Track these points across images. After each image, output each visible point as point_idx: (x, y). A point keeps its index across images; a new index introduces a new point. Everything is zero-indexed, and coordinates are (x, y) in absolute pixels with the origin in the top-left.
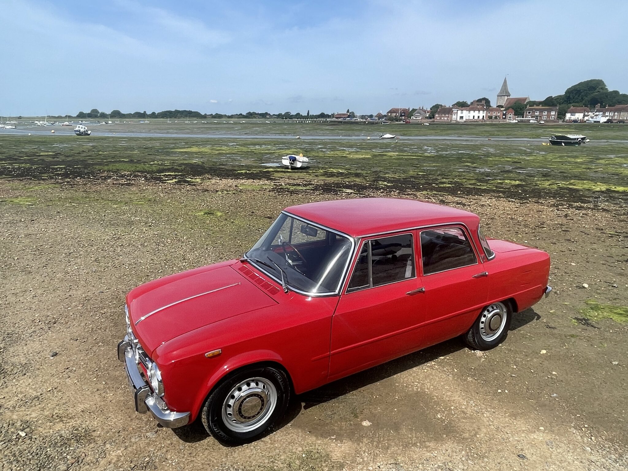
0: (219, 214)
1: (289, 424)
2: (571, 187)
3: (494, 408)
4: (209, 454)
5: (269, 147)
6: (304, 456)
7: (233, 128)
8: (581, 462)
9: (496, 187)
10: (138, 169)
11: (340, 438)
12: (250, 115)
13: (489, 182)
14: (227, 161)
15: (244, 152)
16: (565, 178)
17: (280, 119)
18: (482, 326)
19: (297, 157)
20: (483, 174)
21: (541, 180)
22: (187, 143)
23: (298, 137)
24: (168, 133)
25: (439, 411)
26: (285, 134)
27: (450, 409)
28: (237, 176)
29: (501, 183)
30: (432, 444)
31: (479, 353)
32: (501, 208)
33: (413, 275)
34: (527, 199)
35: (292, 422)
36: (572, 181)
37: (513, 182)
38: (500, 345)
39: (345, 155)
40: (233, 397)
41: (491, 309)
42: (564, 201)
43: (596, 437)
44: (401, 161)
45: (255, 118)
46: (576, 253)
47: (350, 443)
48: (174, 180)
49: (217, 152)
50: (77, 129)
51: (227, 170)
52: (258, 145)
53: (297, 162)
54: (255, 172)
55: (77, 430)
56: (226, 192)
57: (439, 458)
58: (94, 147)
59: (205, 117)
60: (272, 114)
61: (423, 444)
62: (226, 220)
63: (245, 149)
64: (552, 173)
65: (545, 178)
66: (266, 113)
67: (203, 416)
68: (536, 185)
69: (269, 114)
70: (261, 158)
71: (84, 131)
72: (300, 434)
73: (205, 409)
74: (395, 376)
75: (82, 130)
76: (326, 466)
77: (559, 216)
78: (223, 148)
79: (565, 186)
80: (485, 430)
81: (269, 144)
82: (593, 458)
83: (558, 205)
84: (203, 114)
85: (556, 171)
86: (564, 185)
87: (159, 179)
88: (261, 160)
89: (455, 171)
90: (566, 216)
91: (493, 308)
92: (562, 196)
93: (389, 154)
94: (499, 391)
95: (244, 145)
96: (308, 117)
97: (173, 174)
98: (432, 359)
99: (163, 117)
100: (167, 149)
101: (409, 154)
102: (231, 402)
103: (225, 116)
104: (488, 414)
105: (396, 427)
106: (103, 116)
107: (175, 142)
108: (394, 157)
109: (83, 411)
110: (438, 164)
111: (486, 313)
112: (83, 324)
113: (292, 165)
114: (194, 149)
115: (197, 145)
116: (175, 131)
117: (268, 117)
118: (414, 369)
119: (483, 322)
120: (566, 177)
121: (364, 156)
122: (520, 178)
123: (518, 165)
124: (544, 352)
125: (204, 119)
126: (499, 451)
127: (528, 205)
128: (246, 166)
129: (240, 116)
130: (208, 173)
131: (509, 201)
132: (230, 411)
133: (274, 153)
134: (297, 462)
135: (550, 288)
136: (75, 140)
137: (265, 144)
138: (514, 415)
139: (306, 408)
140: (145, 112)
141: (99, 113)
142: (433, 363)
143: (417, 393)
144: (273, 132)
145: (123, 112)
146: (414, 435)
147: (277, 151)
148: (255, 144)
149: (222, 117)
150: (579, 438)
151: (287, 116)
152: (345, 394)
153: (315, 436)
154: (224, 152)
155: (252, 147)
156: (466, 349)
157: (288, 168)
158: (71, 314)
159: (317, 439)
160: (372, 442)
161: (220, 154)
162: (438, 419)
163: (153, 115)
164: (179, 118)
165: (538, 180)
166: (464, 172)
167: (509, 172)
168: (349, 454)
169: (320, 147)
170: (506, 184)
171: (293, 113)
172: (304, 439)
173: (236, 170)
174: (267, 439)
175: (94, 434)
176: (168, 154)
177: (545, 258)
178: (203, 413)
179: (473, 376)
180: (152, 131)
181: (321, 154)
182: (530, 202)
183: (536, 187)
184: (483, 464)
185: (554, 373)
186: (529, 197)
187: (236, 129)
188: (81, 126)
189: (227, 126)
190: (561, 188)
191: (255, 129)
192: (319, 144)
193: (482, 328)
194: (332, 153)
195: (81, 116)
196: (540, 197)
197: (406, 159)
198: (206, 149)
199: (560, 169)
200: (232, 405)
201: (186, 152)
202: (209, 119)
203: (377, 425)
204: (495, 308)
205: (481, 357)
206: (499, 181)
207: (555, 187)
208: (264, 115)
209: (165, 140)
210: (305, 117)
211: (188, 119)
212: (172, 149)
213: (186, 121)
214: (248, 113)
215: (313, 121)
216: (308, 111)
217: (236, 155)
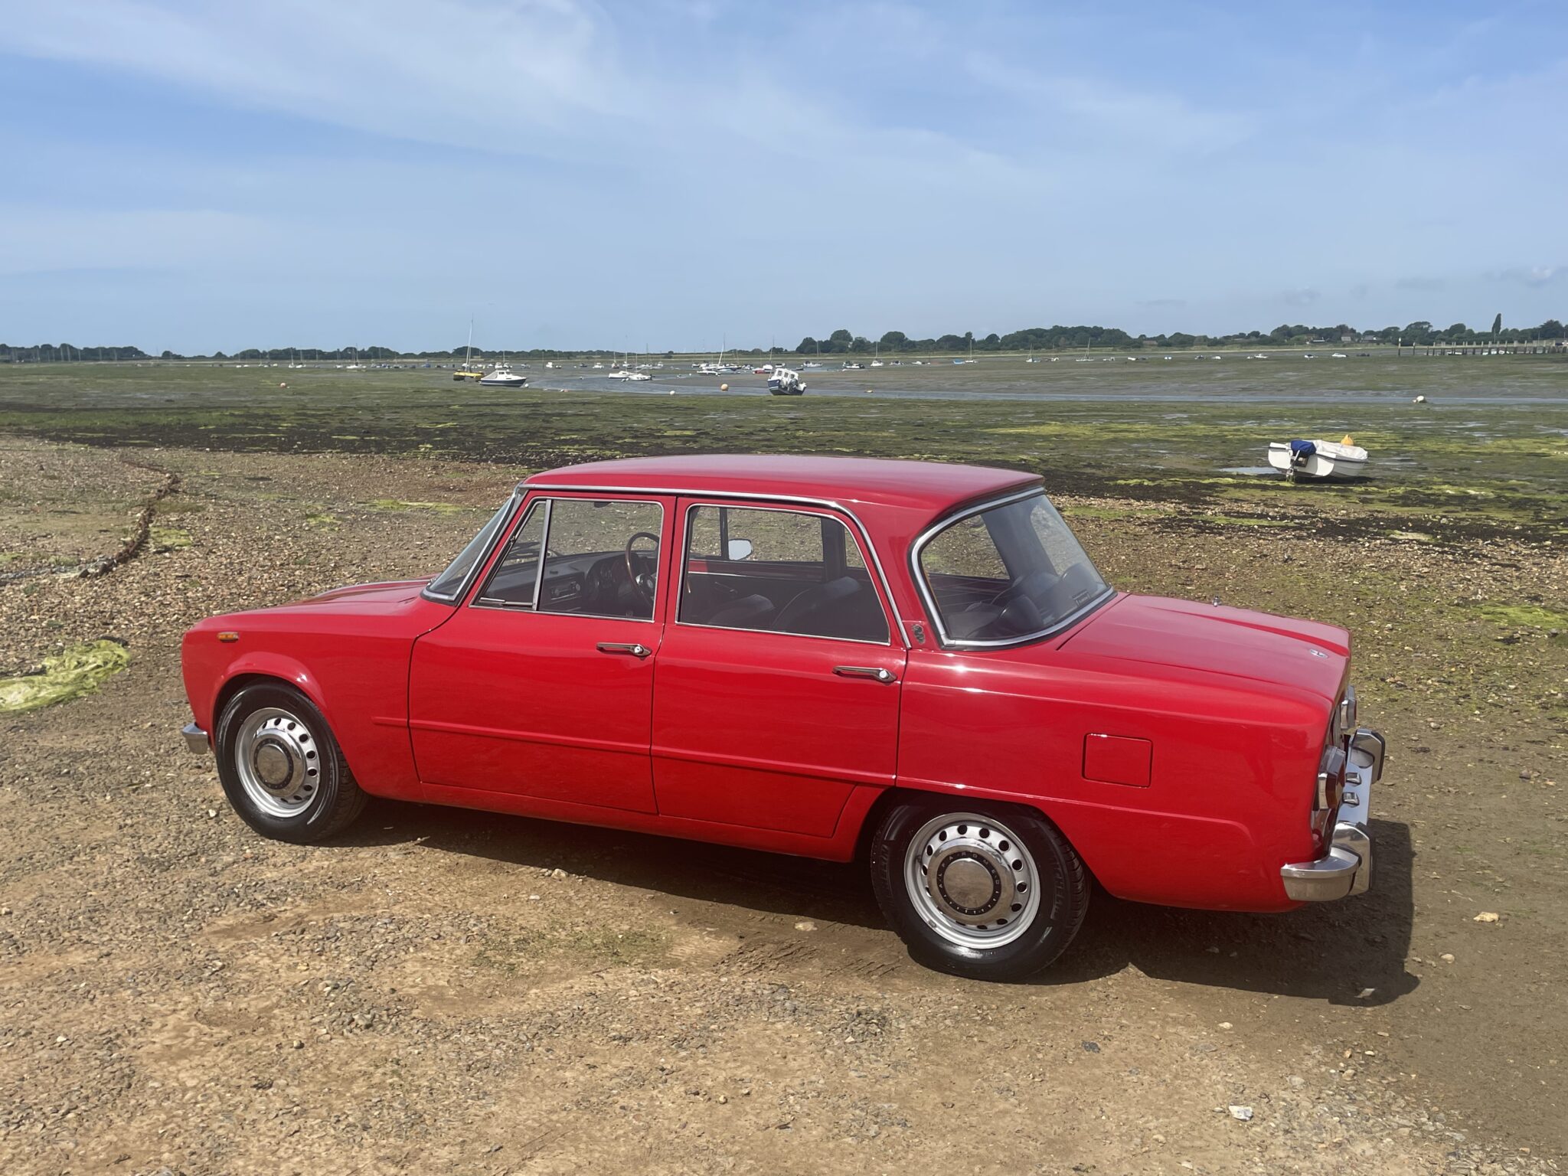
7: (1211, 373)
12: (1286, 335)
14: (1117, 458)
15: (1195, 437)
17: (1389, 346)
22: (1039, 414)
23: (1420, 398)
24: (1010, 389)
39: (1542, 450)
45: (1301, 343)
49: (1112, 436)
50: (775, 378)
52: (1258, 418)
53: (1320, 460)
54: (1166, 484)
58: (794, 421)
59: (1139, 343)
60: (1361, 330)
63: (1204, 430)
66: (1342, 329)
69: (1353, 331)
71: (791, 384)
75: (786, 380)
78: (1137, 427)
84: (1135, 335)
95: (1212, 420)
96: (1498, 335)
99: (1014, 348)
100: (976, 427)
103: (1205, 341)
106: (862, 347)
107: (1011, 410)
113: (1299, 469)
114: (1049, 429)
115: (1066, 419)
116: (1034, 384)
117: (1346, 339)
125: (1133, 350)
128: (1158, 470)
129: (1254, 339)
136: (760, 404)
140: (969, 335)
141: (851, 340)
144: (1340, 384)
148: (1244, 417)
149: (1192, 345)
151: (1420, 334)
154: (1132, 436)
155: (1228, 426)
161: (1115, 440)
163: (992, 343)
164: (1063, 348)
169: (1472, 425)
171: (1440, 325)
173: (1113, 479)
176: (968, 439)
181: (1453, 447)
187: (1220, 375)
188: (784, 371)
191: (1281, 375)
194: (1502, 442)
195: (809, 347)
198: (1084, 429)
201: (1019, 437)
202: (1149, 350)
208: (1333, 335)
209: (986, 405)
210: (1483, 338)
211: (1088, 351)
212: (989, 427)
213: (1081, 356)
214: (1278, 330)
215: (1515, 350)
216: (1499, 317)
217: (1159, 445)
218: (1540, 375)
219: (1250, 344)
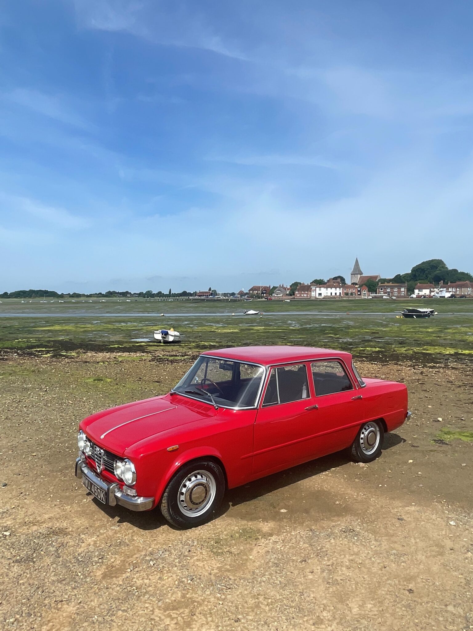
0: (109, 380)
1: (224, 515)
2: (424, 352)
3: (378, 496)
4: (167, 535)
5: (135, 324)
6: (241, 531)
7: (94, 306)
8: (442, 519)
9: (359, 353)
10: (5, 346)
11: (265, 520)
12: (110, 294)
13: (352, 350)
14: (95, 337)
15: (111, 329)
16: (419, 345)
17: (142, 298)
18: (362, 441)
19: (169, 332)
20: (345, 343)
21: (398, 347)
22: (47, 322)
23: (162, 314)
24: (23, 313)
25: (337, 500)
26: (148, 312)
27: (345, 498)
28: (112, 350)
29: (364, 350)
30: (336, 518)
31: (361, 464)
32: (366, 369)
33: (308, 396)
34: (387, 361)
35: (225, 514)
36: (425, 347)
37: (374, 349)
38: (377, 459)
39: (213, 330)
40: (185, 486)
41: (367, 428)
42: (419, 362)
43: (451, 506)
44: (268, 334)
45: (116, 297)
46: (431, 399)
47: (274, 522)
48: (49, 355)
49: (82, 330)
51: (99, 345)
52: (124, 322)
53: (170, 336)
54: (128, 346)
55: (51, 529)
56: (107, 363)
57: (342, 525)
59: (62, 296)
60: (132, 293)
61: (328, 519)
62: (117, 384)
63: (110, 326)
64: (407, 341)
65: (402, 345)
66: (127, 292)
67: (163, 501)
68: (394, 351)
69: (130, 293)
70: (129, 334)
72: (234, 520)
73: (166, 494)
74: (299, 482)
76: (260, 535)
77: (415, 373)
78: (88, 326)
79: (419, 351)
80: (373, 508)
81: (134, 322)
82: (450, 516)
83: (414, 366)
84: (60, 293)
85: (410, 339)
86: (418, 351)
87: (30, 354)
88: (130, 336)
89: (320, 342)
90: (422, 373)
91: (368, 427)
92: (417, 359)
93: (256, 328)
94: (380, 485)
95: (110, 322)
96: (170, 295)
97: (44, 349)
98: (326, 470)
99: (16, 297)
100: (28, 327)
101: (275, 328)
102: (184, 490)
103: (84, 295)
104: (374, 499)
105: (307, 511)
107: (34, 321)
108: (261, 331)
109: (50, 519)
110: (303, 336)
111: (364, 430)
112: (19, 464)
114: (57, 327)
115: (59, 324)
116: (32, 311)
117: (129, 295)
118: (313, 477)
119: (362, 438)
120: (420, 344)
121: (231, 331)
122: (379, 346)
123: (377, 335)
124: (411, 461)
125: (61, 299)
126: (384, 518)
127: (389, 366)
128: (116, 341)
129: (100, 295)
130: (81, 348)
131: (372, 364)
132: (182, 498)
133: (141, 329)
134: (237, 535)
135: (410, 413)
137: (131, 322)
138: (393, 499)
139: (233, 505)
142: (327, 473)
143: (319, 491)
144: (137, 310)
146: (321, 515)
147: (144, 328)
148: (120, 322)
149: (81, 297)
150: (440, 507)
151: (149, 294)
152: (262, 495)
153: (246, 520)
154: (89, 329)
155: (117, 325)
156: (352, 463)
157: (160, 342)
158: (5, 457)
159: (248, 522)
160: (291, 521)
161: (85, 331)
162: (337, 504)
163: (7, 295)
164: (35, 297)
165: (395, 347)
166: (328, 342)
167: (369, 341)
168: (275, 528)
169: (186, 323)
170: (368, 351)
171: (155, 292)
172: (238, 523)
173: (107, 345)
174: (209, 524)
175: (68, 530)
176: (30, 332)
177: (403, 388)
178: (163, 499)
179: (359, 478)
180: (6, 311)
181: (189, 330)
182: (390, 364)
183: (394, 353)
184: (374, 525)
185: (420, 473)
186: (389, 360)
187: (97, 307)
189: (86, 305)
190: (416, 353)
191: (116, 307)
192: (186, 321)
193: (362, 443)
194: (200, 328)
196: (398, 360)
197: (273, 332)
198: (70, 327)
199: (414, 337)
200: (185, 493)
201: (49, 331)
202: (66, 298)
203: (291, 511)
204: (370, 427)
205: (363, 467)
206: (362, 349)
207: (411, 352)
208: (125, 294)
209: (23, 319)
210: (166, 296)
211: (44, 298)
212: (33, 327)
213: (42, 300)
214: (107, 292)
215: (175, 299)
216: (170, 290)
217: (103, 332)
218: (190, 307)
219: (100, 297)
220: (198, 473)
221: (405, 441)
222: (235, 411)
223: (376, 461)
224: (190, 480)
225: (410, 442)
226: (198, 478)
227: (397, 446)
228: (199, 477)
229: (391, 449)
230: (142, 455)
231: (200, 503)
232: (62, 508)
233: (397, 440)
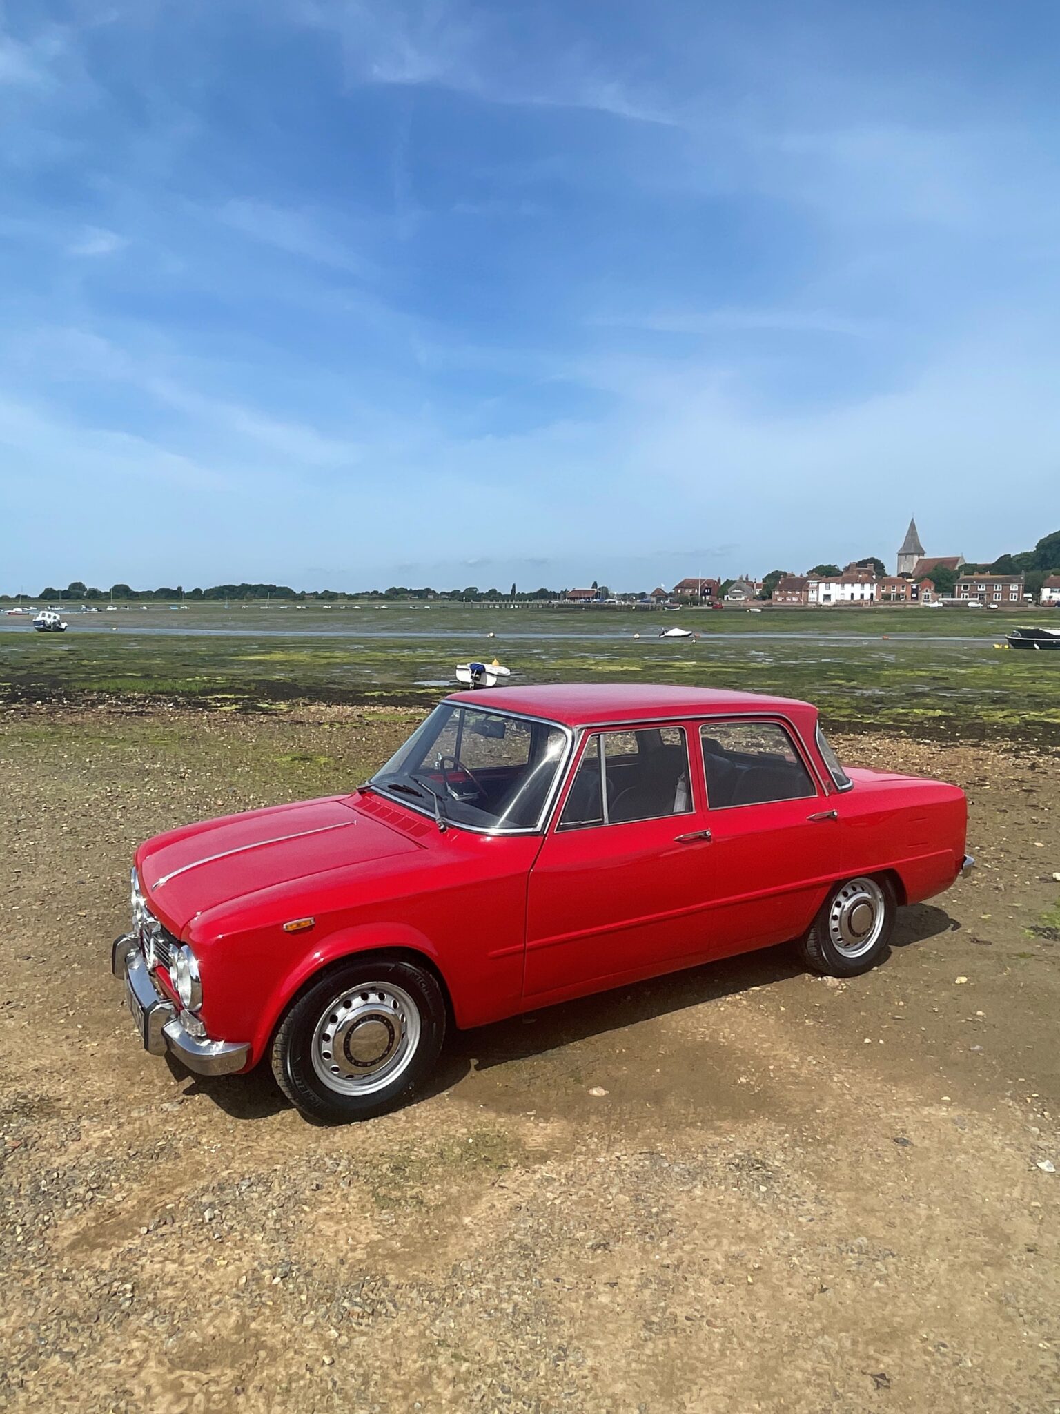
0: (323, 760)
1: (445, 1093)
2: (1048, 720)
3: (855, 1068)
5: (432, 652)
6: (471, 1141)
7: (358, 617)
8: (1019, 1149)
9: (895, 720)
10: (160, 688)
11: (544, 1114)
12: (394, 594)
13: (881, 712)
14: (342, 676)
15: (380, 661)
16: (1038, 706)
17: (455, 602)
18: (834, 924)
19: (488, 667)
20: (868, 698)
21: (988, 710)
22: (262, 646)
23: (492, 634)
25: (744, 1073)
26: (465, 630)
27: (767, 1070)
28: (362, 701)
29: (906, 715)
30: (725, 1125)
31: (830, 981)
32: (899, 754)
33: (689, 808)
34: (956, 739)
35: (451, 1089)
36: (1053, 710)
37: (930, 713)
38: (875, 968)
39: (586, 666)
40: (334, 1019)
41: (850, 892)
42: (1032, 743)
43: (1052, 1113)
44: (701, 677)
45: (405, 599)
46: (1045, 827)
47: (564, 1122)
48: (234, 707)
49: (325, 661)
50: (39, 618)
51: (344, 692)
52: (409, 648)
53: (488, 676)
54: (400, 695)
55: (25, 1097)
56: (338, 725)
57: (738, 1145)
58: (71, 652)
59: (302, 597)
60: (438, 592)
61: (707, 1123)
62: (337, 769)
63: (381, 656)
64: (1012, 697)
65: (997, 706)
66: (428, 591)
67: (275, 1055)
68: (978, 717)
69: (434, 592)
70: (415, 670)
71: (54, 623)
72: (466, 1108)
73: (279, 1037)
74: (661, 1018)
75: (50, 621)
76: (514, 1157)
77: (1018, 767)
78: (337, 654)
79: (1036, 719)
80: (833, 1102)
81: (430, 647)
82: (1042, 1143)
83: (1018, 750)
84: (298, 592)
85: (1020, 693)
86: (1033, 718)
87: (205, 706)
88: (414, 675)
89: (812, 694)
90: (1033, 767)
91: (854, 889)
92: (1028, 736)
93: (678, 664)
94: (867, 1041)
95: (382, 649)
96: (514, 596)
97: (232, 696)
98: (736, 991)
99: (215, 599)
100: (223, 655)
101: (720, 664)
102: (331, 1029)
103: (344, 596)
104: (842, 1077)
105: (657, 1098)
106: (94, 595)
107: (237, 642)
108: (687, 670)
109: (36, 1070)
110: (776, 683)
111: (841, 898)
112: (41, 934)
113: (475, 681)
114: (278, 656)
115: (283, 649)
116: (241, 624)
117: (430, 597)
118: (700, 1006)
119: (835, 918)
120: (1041, 704)
121: (625, 668)
122: (945, 706)
123: (943, 683)
124: (963, 980)
125: (298, 602)
126: (857, 1133)
127: (956, 750)
128: (382, 685)
129: (375, 595)
130: (303, 696)
131: (919, 743)
132: (327, 1048)
133: (441, 662)
134: (457, 1150)
135: (970, 859)
136: (30, 639)
137: (423, 647)
138: (894, 1079)
139: (478, 1068)
140: (180, 588)
141: (85, 589)
142: (738, 997)
143: (703, 1046)
144: (442, 625)
145: (134, 589)
146: (692, 1110)
147: (447, 660)
148: (403, 647)
149: (338, 599)
150: (1019, 1113)
151: (471, 595)
152: (558, 1046)
153: (496, 1111)
154: (338, 660)
155: (396, 653)
156: (807, 976)
157: (468, 688)
158: (19, 917)
159: (499, 1115)
160: (608, 1122)
161: (329, 664)
162: (742, 1085)
163: (197, 594)
164: (250, 599)
165: (982, 709)
166: (830, 695)
167: (923, 695)
168: (559, 1138)
169: (535, 651)
170: (916, 716)
171: (483, 590)
172: (474, 1116)
173: (360, 692)
175: (61, 1104)
176: (223, 664)
177: (952, 797)
178: (275, 1048)
179: (816, 1018)
180: (193, 624)
181: (537, 665)
182: (961, 744)
183: (977, 721)
184: (824, 1154)
185: (979, 1013)
186: (960, 737)
187: (365, 619)
188: (47, 613)
189: (345, 614)
190: (1028, 723)
191: (403, 619)
192: (535, 647)
193: (836, 930)
194: (560, 662)
195: (50, 596)
196: (983, 737)
197: (712, 673)
198: (303, 656)
199: (1029, 689)
200: (332, 1035)
201: (260, 662)
202: (309, 601)
203: (618, 1093)
204: (859, 889)
205: (836, 988)
206: (902, 711)
207: (1016, 721)
208: (423, 594)
209: (218, 640)
210: (506, 598)
211: (268, 601)
212: (232, 655)
213: (264, 605)
214: (389, 590)
215: (523, 605)
216: (514, 586)
217: (362, 667)
218: (549, 621)
219: (374, 599)
220: (373, 989)
221: (957, 926)
222: (488, 839)
223: (870, 974)
224: (348, 1005)
225: (969, 931)
226: (370, 1001)
227: (935, 938)
228: (373, 998)
229: (918, 946)
230: (220, 936)
231: (373, 1063)
232: (78, 1045)
233: (938, 922)
